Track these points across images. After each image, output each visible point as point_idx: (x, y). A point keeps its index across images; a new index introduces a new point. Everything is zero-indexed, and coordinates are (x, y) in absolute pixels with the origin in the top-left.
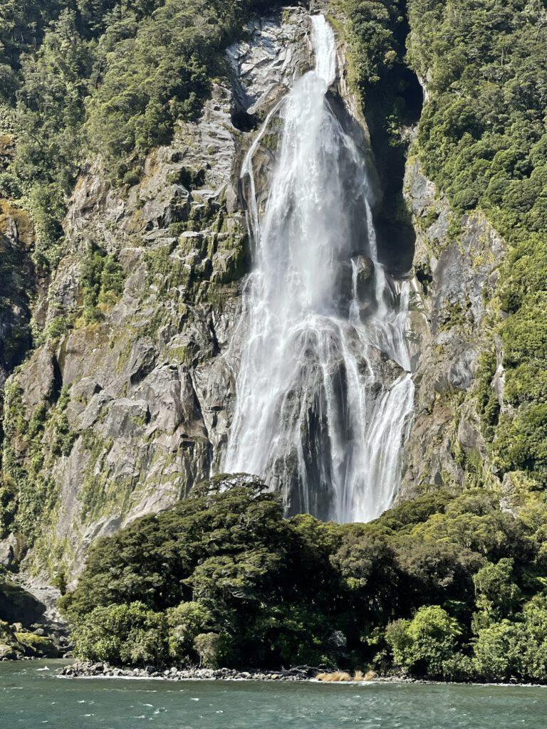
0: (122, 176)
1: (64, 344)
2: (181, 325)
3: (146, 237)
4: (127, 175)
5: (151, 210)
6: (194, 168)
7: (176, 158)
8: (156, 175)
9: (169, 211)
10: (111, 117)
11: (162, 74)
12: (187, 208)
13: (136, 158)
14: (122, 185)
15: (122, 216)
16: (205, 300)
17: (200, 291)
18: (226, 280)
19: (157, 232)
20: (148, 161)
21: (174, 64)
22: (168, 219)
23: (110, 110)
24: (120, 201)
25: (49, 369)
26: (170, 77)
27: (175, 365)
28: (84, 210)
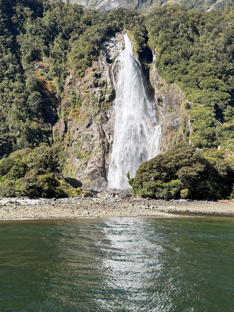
0: (79, 75)
1: (67, 118)
2: (98, 113)
3: (87, 90)
4: (80, 75)
5: (88, 84)
6: (98, 73)
7: (94, 70)
8: (88, 75)
9: (93, 84)
10: (75, 59)
12: (97, 83)
13: (83, 70)
14: (79, 77)
15: (80, 85)
16: (104, 107)
17: (102, 104)
18: (108, 102)
19: (90, 89)
20: (86, 71)
21: (91, 46)
22: (93, 86)
24: (79, 81)
25: (64, 124)
27: (98, 123)
28: (69, 84)
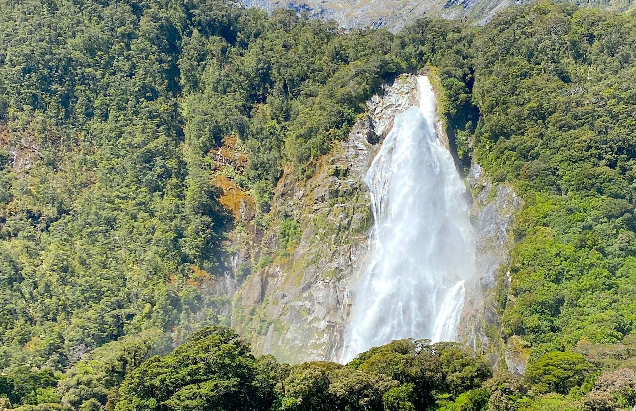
0: (303, 174)
1: (268, 270)
2: (332, 257)
3: (314, 208)
4: (305, 173)
5: (318, 192)
6: (342, 166)
7: (333, 162)
8: (321, 172)
9: (328, 191)
10: (299, 141)
11: (327, 115)
12: (337, 191)
13: (311, 163)
14: (303, 180)
15: (303, 196)
16: (347, 242)
17: (344, 237)
18: (359, 231)
19: (320, 205)
20: (318, 164)
22: (327, 197)
23: (297, 137)
24: (302, 188)
25: (259, 286)
26: (331, 116)
27: (327, 281)
28: (283, 195)
